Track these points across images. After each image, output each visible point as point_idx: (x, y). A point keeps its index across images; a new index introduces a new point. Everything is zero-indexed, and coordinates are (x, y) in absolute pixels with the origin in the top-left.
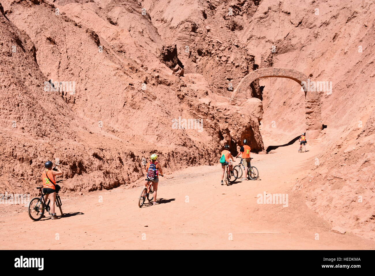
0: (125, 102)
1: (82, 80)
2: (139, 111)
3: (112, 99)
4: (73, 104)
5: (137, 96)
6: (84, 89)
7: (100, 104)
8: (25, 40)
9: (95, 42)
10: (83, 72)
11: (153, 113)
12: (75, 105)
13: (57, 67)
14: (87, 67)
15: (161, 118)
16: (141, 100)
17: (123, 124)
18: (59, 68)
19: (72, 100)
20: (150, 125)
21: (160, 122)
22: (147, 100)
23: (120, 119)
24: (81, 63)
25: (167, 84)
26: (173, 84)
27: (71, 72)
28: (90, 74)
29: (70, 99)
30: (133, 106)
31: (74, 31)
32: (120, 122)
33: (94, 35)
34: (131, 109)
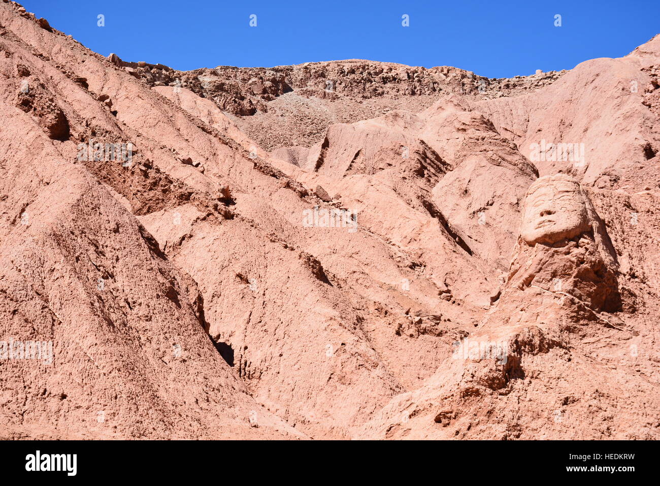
0: (332, 374)
1: (277, 340)
2: (350, 388)
3: (314, 369)
4: (258, 380)
5: (349, 363)
6: (279, 354)
7: (296, 379)
8: (187, 288)
9: (313, 272)
10: (282, 327)
11: (369, 391)
12: (261, 381)
13: (246, 321)
14: (289, 317)
15: (380, 399)
16: (353, 369)
17: (321, 410)
18: (248, 323)
19: (257, 374)
20: (362, 410)
21: (377, 405)
22: (364, 369)
23: (319, 402)
24: (281, 311)
25: (437, 333)
26: (446, 332)
27: (264, 328)
28: (292, 328)
29: (254, 373)
30: (342, 379)
31: (282, 257)
32: (317, 407)
33: (312, 262)
34: (338, 384)
